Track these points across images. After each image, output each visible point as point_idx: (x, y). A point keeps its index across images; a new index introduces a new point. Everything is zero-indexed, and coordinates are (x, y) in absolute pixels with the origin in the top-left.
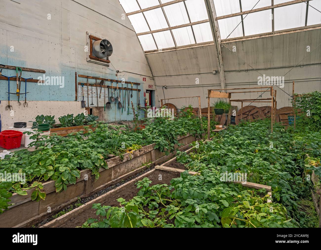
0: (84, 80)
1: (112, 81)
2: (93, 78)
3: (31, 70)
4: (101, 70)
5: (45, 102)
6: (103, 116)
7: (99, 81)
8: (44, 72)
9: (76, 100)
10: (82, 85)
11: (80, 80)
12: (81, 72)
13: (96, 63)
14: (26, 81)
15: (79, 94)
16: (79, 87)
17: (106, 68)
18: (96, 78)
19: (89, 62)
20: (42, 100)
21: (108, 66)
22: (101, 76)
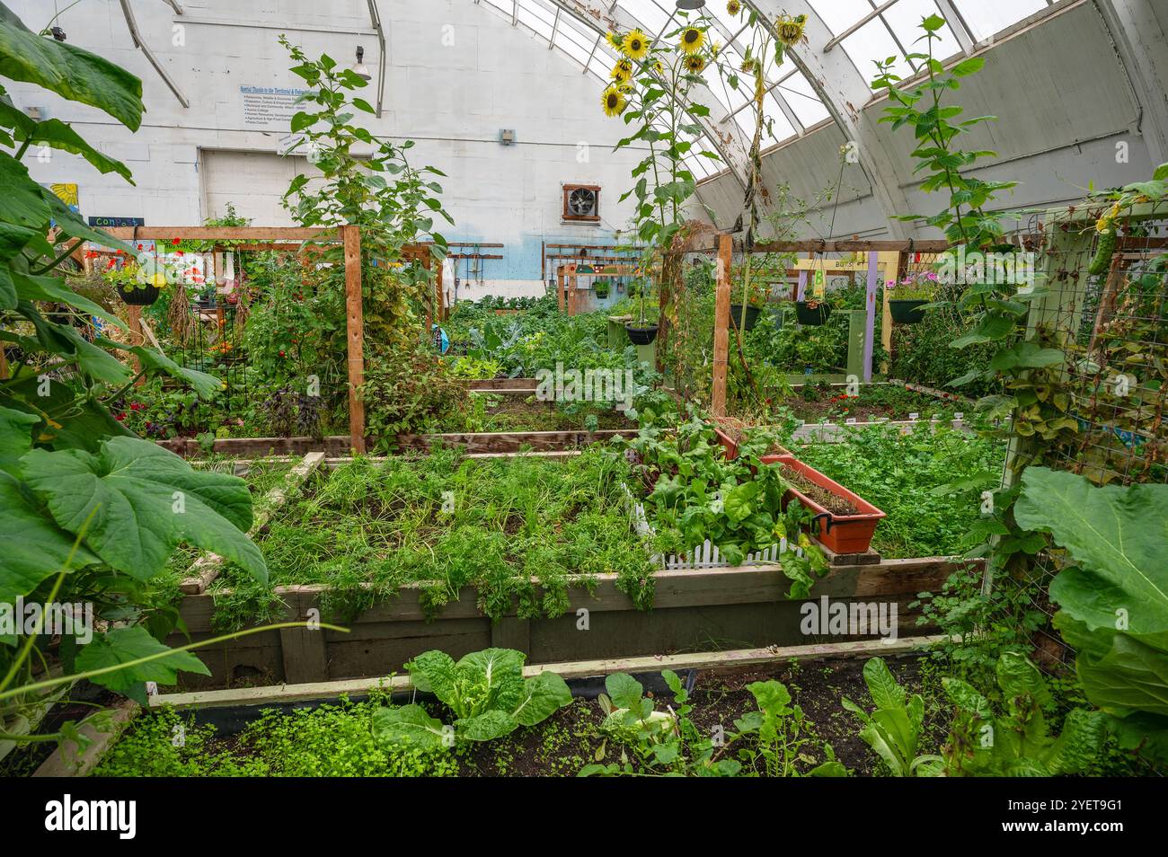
0: (556, 251)
1: (605, 248)
2: (570, 247)
3: (489, 246)
4: (585, 233)
5: (502, 281)
6: (586, 304)
7: (579, 250)
8: (502, 246)
9: (543, 278)
10: (552, 257)
11: (548, 251)
12: (551, 241)
13: (575, 224)
14: (483, 257)
15: (548, 271)
16: (548, 261)
17: (595, 228)
18: (575, 247)
19: (563, 224)
20: (500, 278)
21: (599, 225)
22: (584, 242)
